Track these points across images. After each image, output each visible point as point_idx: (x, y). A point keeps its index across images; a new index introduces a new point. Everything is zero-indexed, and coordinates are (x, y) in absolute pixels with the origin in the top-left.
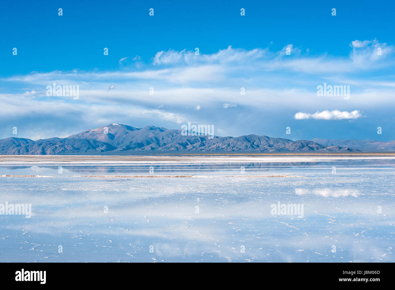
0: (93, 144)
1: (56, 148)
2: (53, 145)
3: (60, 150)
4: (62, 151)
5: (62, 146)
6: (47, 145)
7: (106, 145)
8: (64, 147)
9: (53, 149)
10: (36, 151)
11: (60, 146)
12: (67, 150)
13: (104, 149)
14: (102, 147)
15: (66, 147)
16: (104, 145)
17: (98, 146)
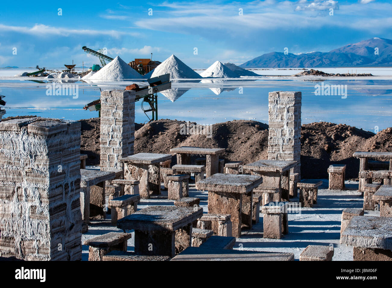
0: (350, 57)
1: (314, 61)
2: (311, 59)
3: (318, 64)
4: (319, 64)
5: (320, 60)
6: (305, 59)
7: (363, 59)
8: (322, 61)
9: (311, 63)
10: (295, 65)
11: (317, 60)
12: (325, 63)
13: (360, 62)
14: (359, 61)
15: (324, 60)
16: (361, 58)
17: (355, 60)
